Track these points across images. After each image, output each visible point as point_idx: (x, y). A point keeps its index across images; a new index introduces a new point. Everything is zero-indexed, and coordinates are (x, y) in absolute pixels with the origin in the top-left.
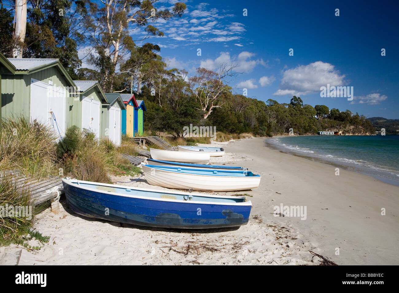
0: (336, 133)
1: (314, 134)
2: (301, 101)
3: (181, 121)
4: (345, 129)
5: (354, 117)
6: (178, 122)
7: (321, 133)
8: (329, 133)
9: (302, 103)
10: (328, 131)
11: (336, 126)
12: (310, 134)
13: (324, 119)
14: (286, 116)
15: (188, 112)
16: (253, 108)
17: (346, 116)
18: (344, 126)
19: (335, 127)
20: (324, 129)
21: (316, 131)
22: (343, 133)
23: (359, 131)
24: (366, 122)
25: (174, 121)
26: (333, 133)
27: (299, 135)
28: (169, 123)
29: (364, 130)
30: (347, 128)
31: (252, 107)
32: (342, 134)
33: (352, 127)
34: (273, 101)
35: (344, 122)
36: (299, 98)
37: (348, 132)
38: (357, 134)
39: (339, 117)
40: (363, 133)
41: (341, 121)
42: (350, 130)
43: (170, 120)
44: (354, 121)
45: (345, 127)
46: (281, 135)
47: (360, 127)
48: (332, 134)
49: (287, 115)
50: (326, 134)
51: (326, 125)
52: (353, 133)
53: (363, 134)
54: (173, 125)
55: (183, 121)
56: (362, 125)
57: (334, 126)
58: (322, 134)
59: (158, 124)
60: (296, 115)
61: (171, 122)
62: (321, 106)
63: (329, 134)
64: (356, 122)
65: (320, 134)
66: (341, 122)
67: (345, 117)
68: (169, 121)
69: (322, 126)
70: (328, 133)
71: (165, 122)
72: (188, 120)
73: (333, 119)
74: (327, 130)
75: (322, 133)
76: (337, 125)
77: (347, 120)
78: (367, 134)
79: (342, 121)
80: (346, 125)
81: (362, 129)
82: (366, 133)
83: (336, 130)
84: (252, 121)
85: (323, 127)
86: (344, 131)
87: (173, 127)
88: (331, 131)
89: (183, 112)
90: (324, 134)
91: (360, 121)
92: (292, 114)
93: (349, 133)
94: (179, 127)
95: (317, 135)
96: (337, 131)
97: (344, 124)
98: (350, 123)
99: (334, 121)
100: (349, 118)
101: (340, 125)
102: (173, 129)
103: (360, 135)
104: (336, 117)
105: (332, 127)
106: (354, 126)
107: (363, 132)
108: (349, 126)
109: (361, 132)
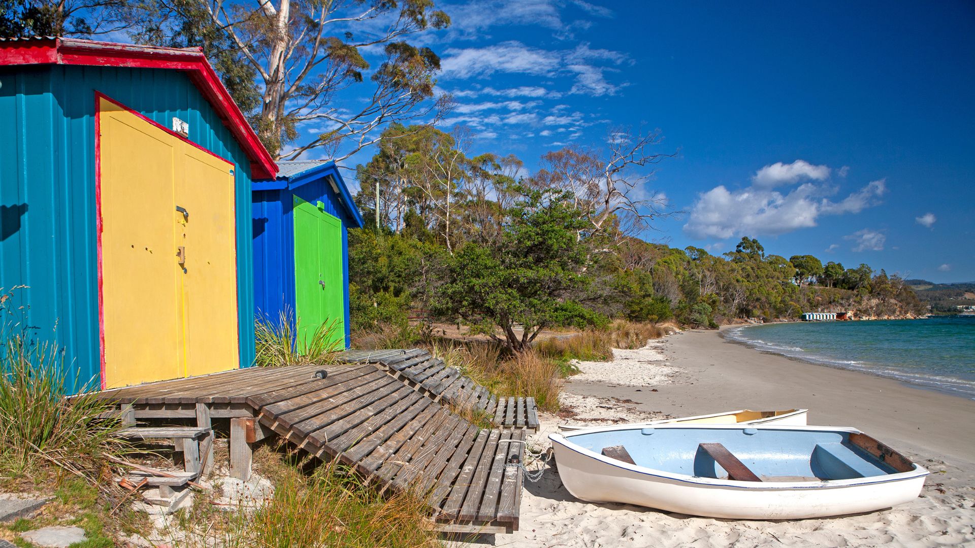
0: (840, 315)
1: (794, 318)
2: (759, 248)
3: (522, 280)
4: (860, 307)
5: (878, 280)
6: (510, 286)
7: (809, 316)
8: (827, 316)
9: (762, 251)
10: (823, 311)
11: (840, 301)
12: (786, 320)
13: (811, 287)
14: (738, 281)
15: (550, 242)
16: (672, 263)
17: (860, 278)
18: (858, 299)
19: (838, 302)
20: (814, 307)
21: (798, 312)
22: (855, 315)
23: (889, 310)
24: (905, 289)
25: (493, 279)
26: (833, 316)
27: (764, 322)
28: (477, 288)
29: (901, 307)
30: (864, 303)
31: (670, 260)
32: (853, 319)
33: (874, 302)
34: (698, 250)
35: (855, 292)
36: (754, 241)
37: (866, 312)
38: (886, 317)
39: (843, 280)
40: (898, 313)
41: (849, 289)
42: (871, 308)
43: (478, 276)
44: (878, 289)
45: (859, 303)
46: (728, 322)
47: (893, 301)
48: (831, 318)
49: (739, 278)
50: (818, 318)
51: (818, 300)
52: (878, 315)
53: (898, 316)
54: (492, 296)
55: (533, 282)
56: (897, 296)
57: (836, 299)
58: (811, 318)
59: (432, 293)
60: (758, 278)
61: (485, 285)
62: (803, 257)
63: (825, 318)
64: (884, 290)
65: (807, 318)
66: (850, 292)
67: (858, 279)
68: (474, 280)
69: (808, 300)
70: (823, 316)
71: (458, 287)
72: (553, 275)
73: (830, 285)
74: (820, 309)
75: (811, 316)
76: (842, 299)
77: (864, 287)
78: (909, 316)
79: (852, 288)
80: (861, 297)
81: (896, 304)
82: (906, 313)
83: (840, 309)
84: (669, 292)
85: (811, 303)
86: (857, 310)
87: (490, 303)
88: (829, 312)
89: (529, 243)
90: (815, 318)
91: (891, 288)
92: (748, 276)
93: (869, 315)
94: (517, 303)
95: (799, 321)
96: (843, 311)
97: (857, 296)
98: (871, 292)
99: (833, 289)
100: (866, 283)
101: (848, 299)
102: (490, 312)
103: (892, 318)
104: (837, 280)
105: (830, 303)
106: (879, 299)
107: (900, 312)
108: (869, 299)
109: (894, 312)
